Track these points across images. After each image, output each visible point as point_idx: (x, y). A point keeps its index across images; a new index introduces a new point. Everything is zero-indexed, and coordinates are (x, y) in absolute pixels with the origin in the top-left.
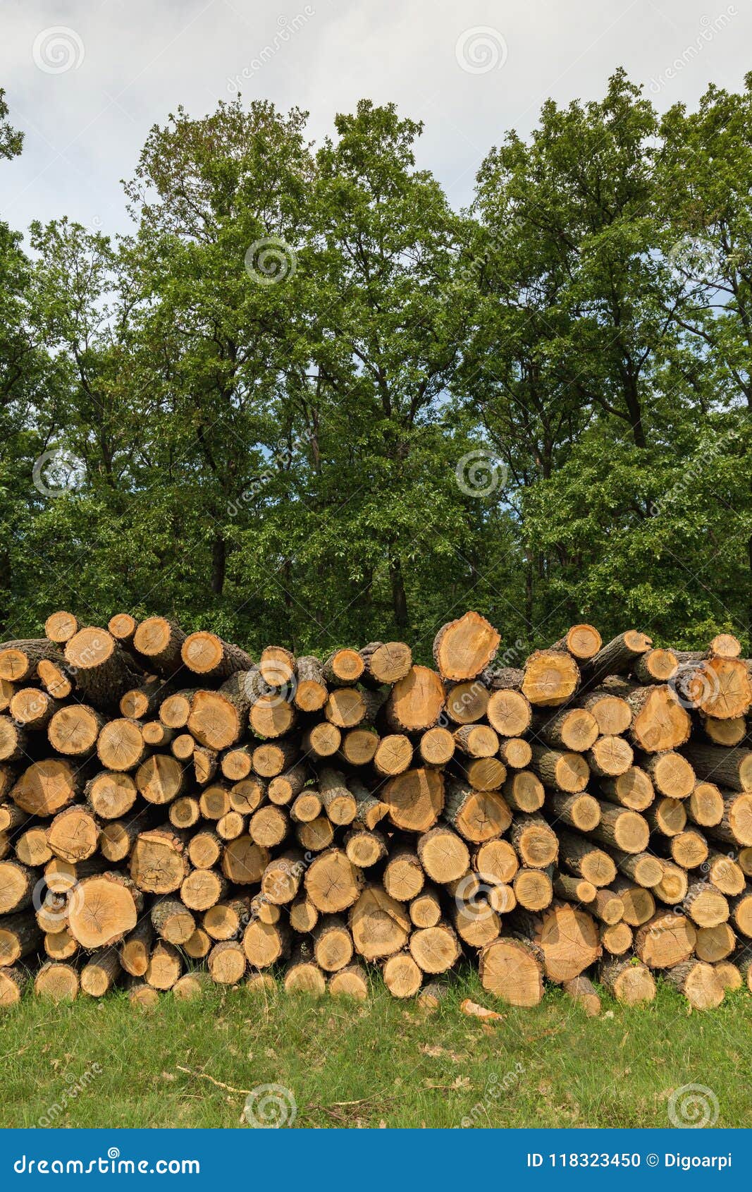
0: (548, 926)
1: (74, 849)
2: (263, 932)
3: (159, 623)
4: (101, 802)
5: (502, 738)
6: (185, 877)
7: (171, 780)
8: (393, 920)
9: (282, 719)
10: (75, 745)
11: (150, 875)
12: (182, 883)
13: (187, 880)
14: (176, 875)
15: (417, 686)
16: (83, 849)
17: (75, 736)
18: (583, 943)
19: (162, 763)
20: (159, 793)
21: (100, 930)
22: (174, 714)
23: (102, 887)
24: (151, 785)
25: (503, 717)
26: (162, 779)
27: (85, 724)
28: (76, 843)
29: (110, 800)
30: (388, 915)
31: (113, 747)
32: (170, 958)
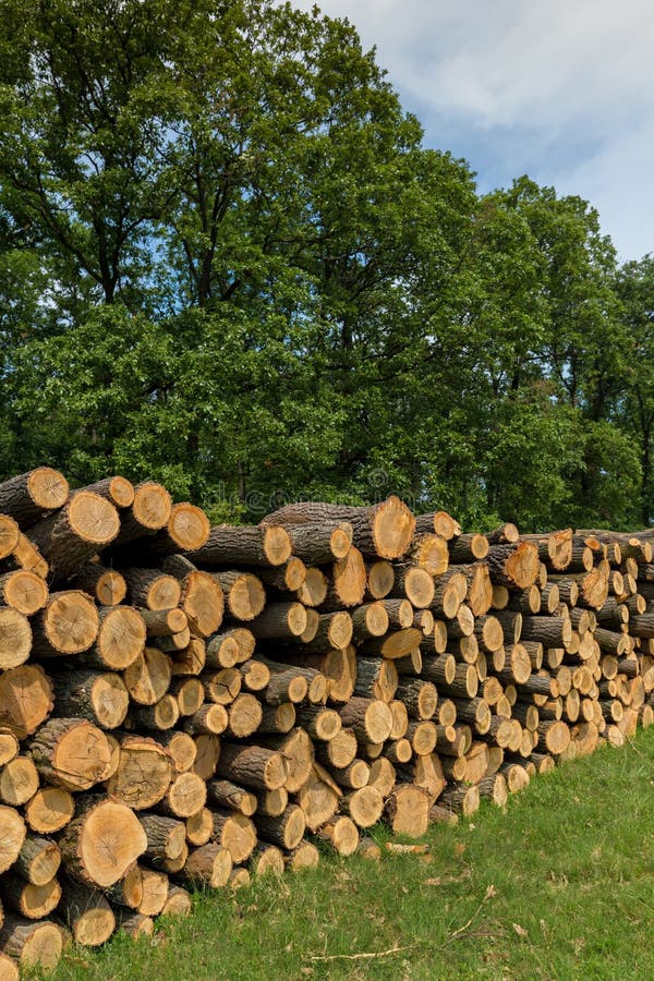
0: (419, 769)
1: (87, 771)
2: (238, 826)
3: (158, 491)
4: (103, 709)
5: (416, 610)
6: (172, 783)
7: (160, 675)
8: (329, 788)
9: (257, 600)
10: (78, 642)
11: (130, 790)
12: (168, 791)
13: (173, 787)
14: (161, 784)
15: (349, 565)
16: (98, 768)
17: (77, 630)
18: (436, 778)
19: (150, 657)
20: (150, 691)
21: (115, 862)
22: (163, 598)
23: (110, 811)
24: (141, 685)
25: (417, 591)
26: (152, 676)
27: (85, 615)
28: (88, 764)
29: (109, 707)
30: (325, 783)
31: (114, 641)
32: (160, 878)
